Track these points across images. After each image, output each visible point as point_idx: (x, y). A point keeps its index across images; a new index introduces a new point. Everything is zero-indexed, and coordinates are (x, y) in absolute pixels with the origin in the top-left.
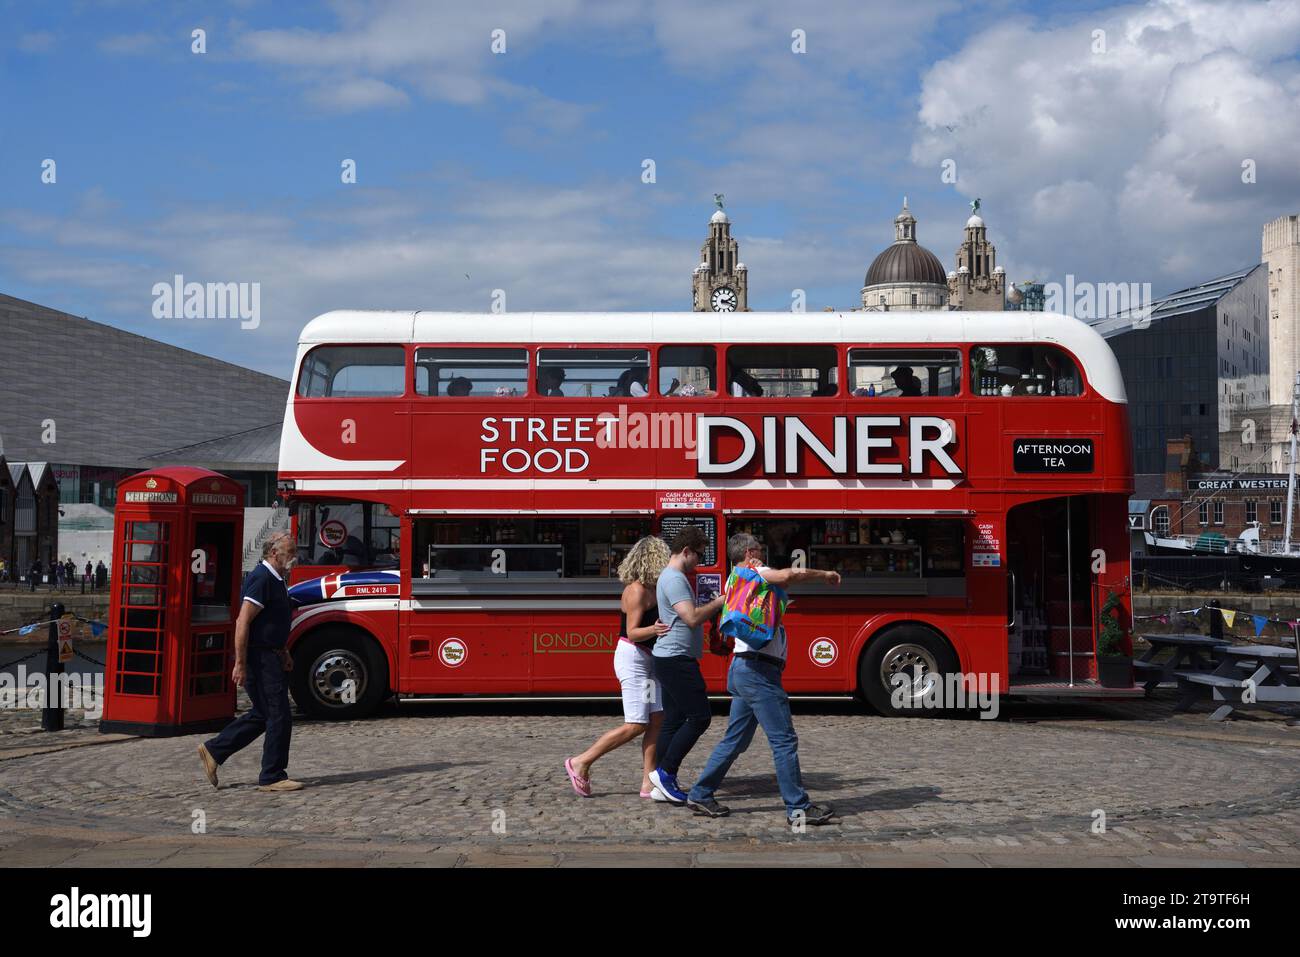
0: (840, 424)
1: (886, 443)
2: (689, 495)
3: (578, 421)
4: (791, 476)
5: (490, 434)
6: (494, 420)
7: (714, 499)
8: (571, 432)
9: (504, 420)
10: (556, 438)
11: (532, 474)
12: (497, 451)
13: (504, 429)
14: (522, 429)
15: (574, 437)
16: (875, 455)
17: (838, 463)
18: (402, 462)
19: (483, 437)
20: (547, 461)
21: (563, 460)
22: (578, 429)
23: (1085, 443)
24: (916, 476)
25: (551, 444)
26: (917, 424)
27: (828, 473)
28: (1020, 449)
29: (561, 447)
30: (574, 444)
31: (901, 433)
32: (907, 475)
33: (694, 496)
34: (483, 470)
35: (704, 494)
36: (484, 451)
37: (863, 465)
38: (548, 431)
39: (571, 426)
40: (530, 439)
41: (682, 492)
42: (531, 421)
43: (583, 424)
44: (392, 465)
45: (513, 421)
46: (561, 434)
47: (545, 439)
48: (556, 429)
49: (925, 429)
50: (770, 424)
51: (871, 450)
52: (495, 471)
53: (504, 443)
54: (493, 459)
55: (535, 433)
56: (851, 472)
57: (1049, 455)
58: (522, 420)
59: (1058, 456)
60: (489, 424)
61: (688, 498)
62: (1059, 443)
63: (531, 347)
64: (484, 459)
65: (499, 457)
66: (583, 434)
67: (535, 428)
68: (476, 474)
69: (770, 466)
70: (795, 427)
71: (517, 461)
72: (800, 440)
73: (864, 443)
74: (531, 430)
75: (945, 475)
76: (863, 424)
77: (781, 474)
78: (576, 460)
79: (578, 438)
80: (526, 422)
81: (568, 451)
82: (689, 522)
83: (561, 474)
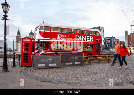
0: (86, 37)
1: (89, 38)
3: (66, 35)
6: (59, 35)
16: (88, 39)
17: (85, 40)
18: (50, 38)
23: (100, 39)
26: (91, 37)
27: (85, 41)
28: (96, 39)
29: (64, 38)
32: (90, 41)
37: (87, 40)
38: (63, 36)
56: (86, 41)
57: (98, 40)
68: (57, 40)
69: (81, 40)
70: (82, 37)
73: (87, 38)
75: (92, 41)
76: (87, 37)
78: (66, 39)
79: (66, 37)
80: (61, 35)
83: (64, 40)
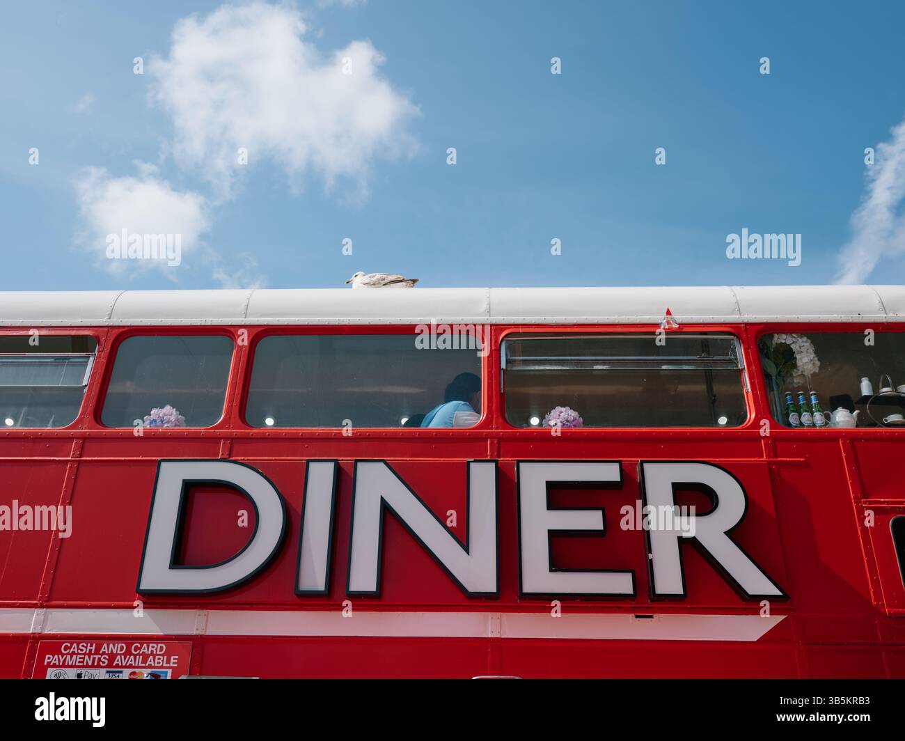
1: (591, 520)
2: (116, 648)
4: (363, 602)
7: (173, 659)
17: (476, 569)
24: (670, 604)
31: (624, 499)
32: (645, 599)
33: (128, 653)
35: (154, 647)
37: (538, 575)
41: (99, 639)
49: (680, 490)
50: (321, 477)
51: (554, 536)
56: (508, 591)
61: (112, 657)
69: (314, 575)
72: (387, 513)
73: (539, 520)
76: (535, 477)
77: (336, 592)
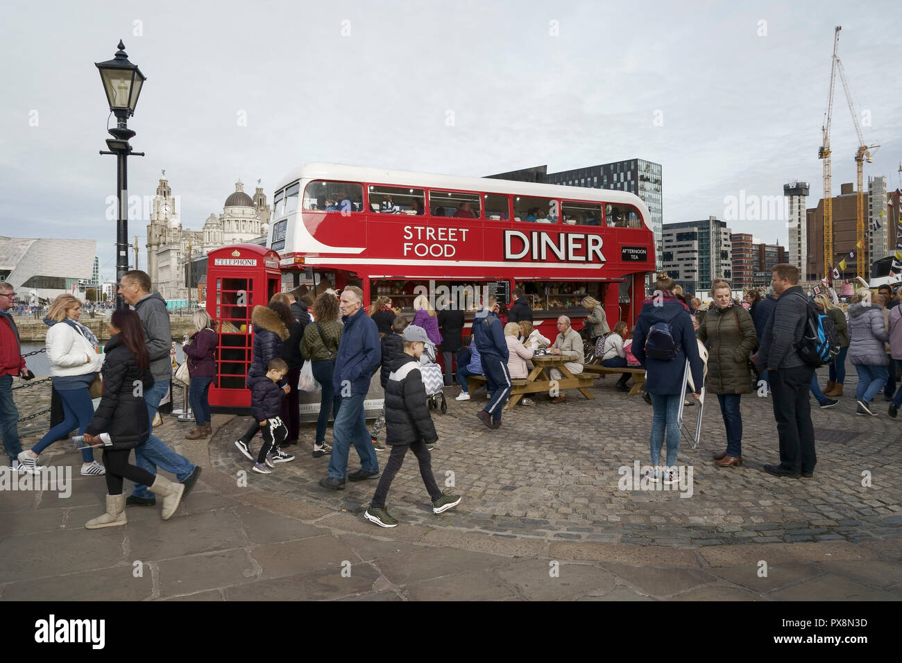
3: (450, 230)
5: (408, 235)
6: (410, 228)
8: (446, 236)
9: (415, 228)
10: (440, 239)
11: (429, 257)
12: (412, 244)
13: (415, 232)
14: (424, 232)
15: (448, 239)
18: (364, 249)
19: (405, 237)
20: (436, 250)
21: (444, 250)
22: (450, 234)
23: (644, 249)
25: (437, 242)
28: (623, 251)
30: (448, 242)
31: (584, 242)
32: (587, 261)
34: (405, 254)
36: (405, 244)
38: (436, 235)
39: (447, 232)
40: (428, 239)
42: (428, 229)
43: (452, 232)
44: (359, 250)
45: (419, 228)
46: (442, 236)
47: (435, 239)
48: (440, 234)
49: (593, 240)
52: (411, 255)
53: (415, 241)
54: (410, 249)
55: (430, 235)
57: (633, 254)
58: (423, 228)
59: (636, 254)
60: (408, 229)
62: (636, 248)
63: (427, 189)
64: (406, 249)
65: (413, 247)
66: (453, 237)
67: (430, 233)
68: (402, 257)
71: (421, 250)
74: (428, 233)
77: (540, 260)
78: (450, 251)
79: (450, 239)
80: (426, 229)
81: (446, 246)
82: (499, 283)
83: (442, 258)
